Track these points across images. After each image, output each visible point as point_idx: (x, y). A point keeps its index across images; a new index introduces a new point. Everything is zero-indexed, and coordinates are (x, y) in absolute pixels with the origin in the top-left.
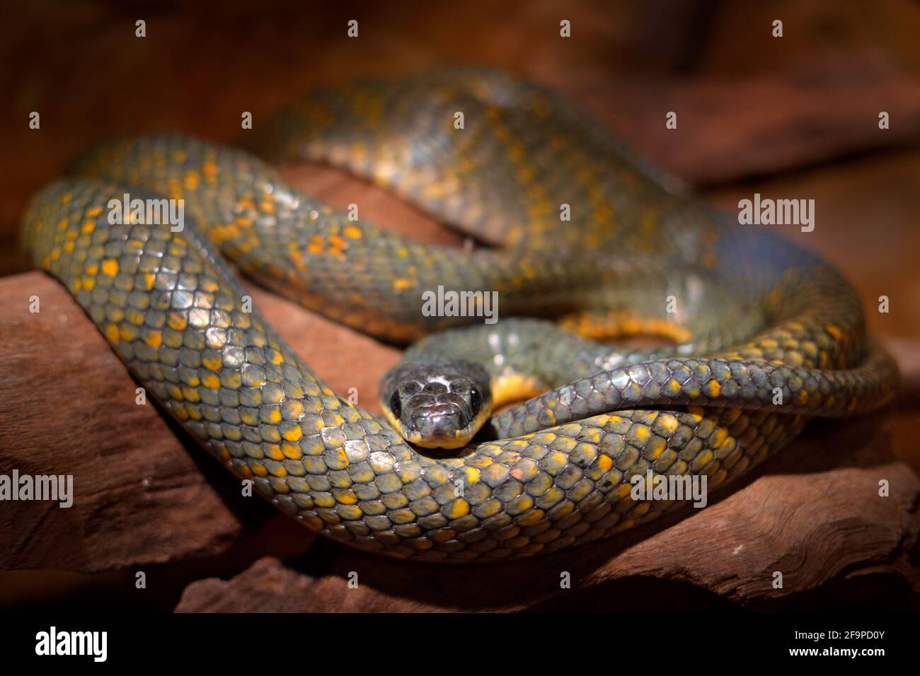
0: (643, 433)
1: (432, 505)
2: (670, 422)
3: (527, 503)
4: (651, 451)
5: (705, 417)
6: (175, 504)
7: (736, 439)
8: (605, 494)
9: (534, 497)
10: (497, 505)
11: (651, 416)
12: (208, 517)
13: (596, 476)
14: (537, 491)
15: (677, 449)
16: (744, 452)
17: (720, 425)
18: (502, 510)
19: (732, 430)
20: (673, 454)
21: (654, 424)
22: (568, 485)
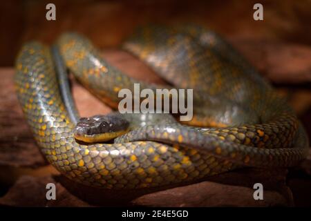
0: (151, 150)
1: (73, 160)
2: (164, 149)
3: (103, 167)
4: (153, 158)
5: (179, 150)
6: (25, 148)
7: (193, 162)
8: (132, 170)
9: (105, 165)
10: (93, 165)
11: (157, 145)
12: (34, 155)
13: (129, 162)
14: (107, 163)
15: (164, 160)
16: (196, 168)
17: (186, 155)
18: (94, 167)
19: (191, 158)
20: (162, 162)
21: (157, 148)
22: (118, 163)
